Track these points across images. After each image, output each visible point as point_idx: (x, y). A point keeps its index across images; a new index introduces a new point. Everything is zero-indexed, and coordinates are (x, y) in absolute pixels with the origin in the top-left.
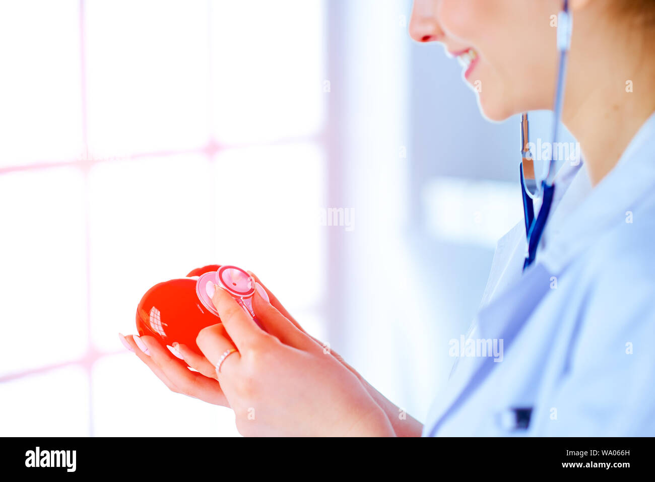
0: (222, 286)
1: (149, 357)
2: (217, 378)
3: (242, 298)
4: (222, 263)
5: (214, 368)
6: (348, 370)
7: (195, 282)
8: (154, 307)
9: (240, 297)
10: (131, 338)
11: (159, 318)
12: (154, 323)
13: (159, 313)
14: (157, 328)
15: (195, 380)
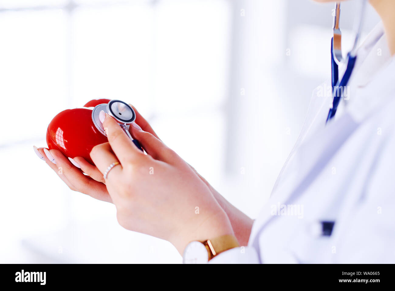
0: (111, 114)
1: (55, 165)
2: (105, 182)
3: (125, 124)
4: (112, 99)
5: (103, 175)
6: (202, 181)
7: (90, 112)
8: (59, 128)
9: (124, 124)
10: (42, 150)
11: (62, 136)
12: (58, 139)
13: (62, 133)
14: (60, 144)
15: (88, 183)
